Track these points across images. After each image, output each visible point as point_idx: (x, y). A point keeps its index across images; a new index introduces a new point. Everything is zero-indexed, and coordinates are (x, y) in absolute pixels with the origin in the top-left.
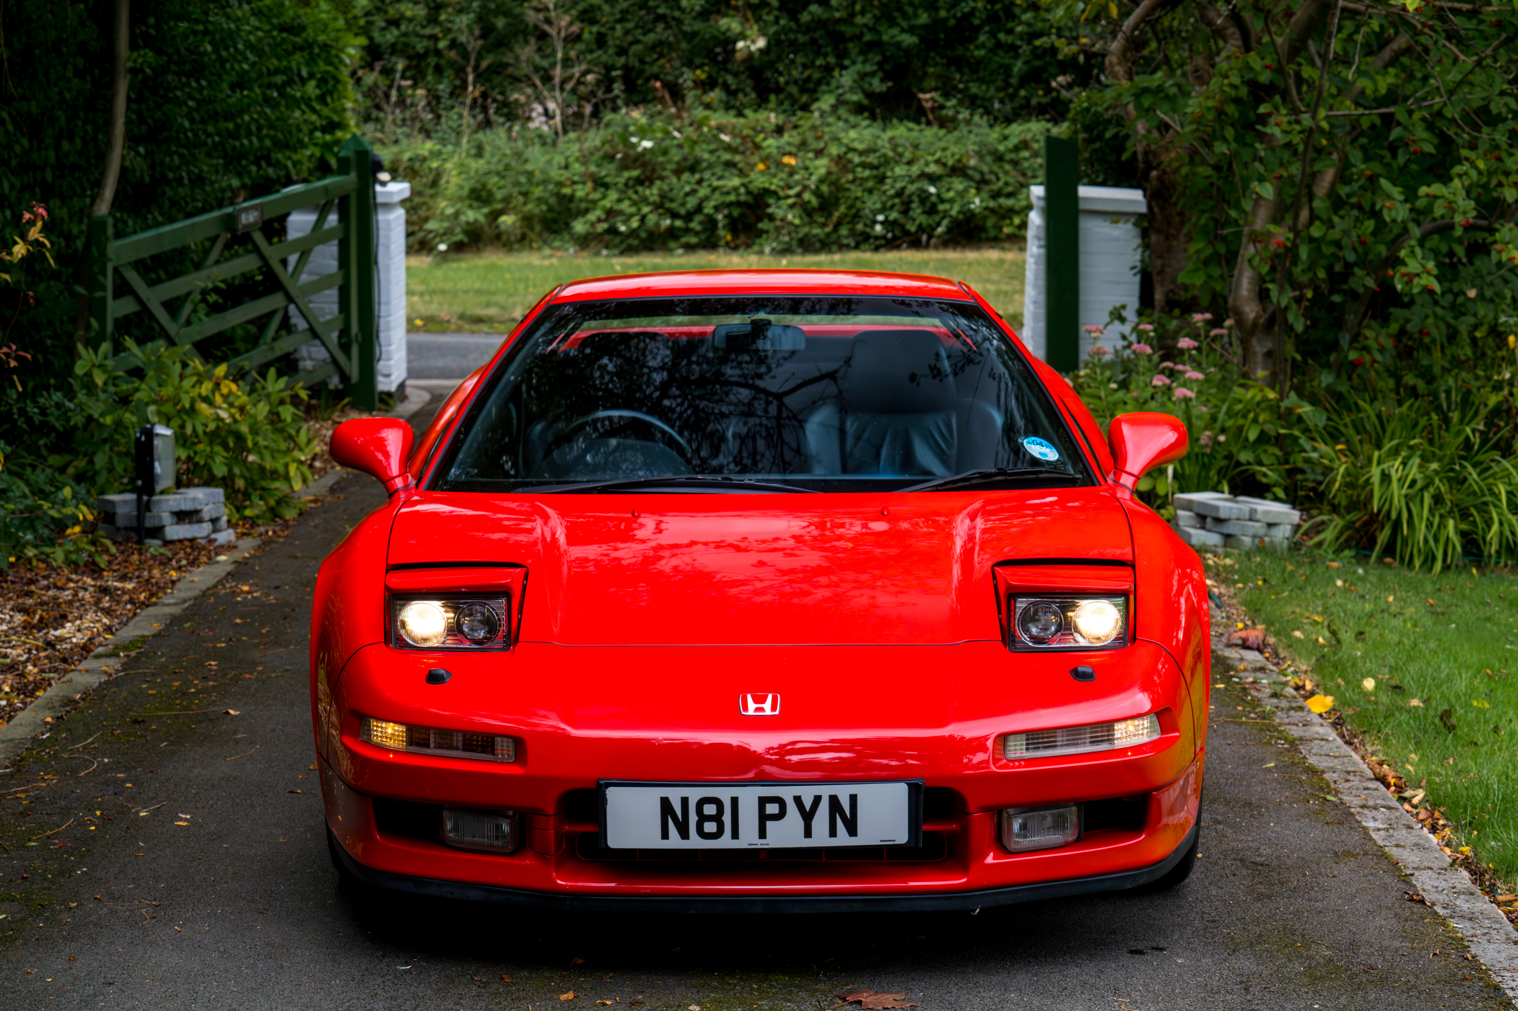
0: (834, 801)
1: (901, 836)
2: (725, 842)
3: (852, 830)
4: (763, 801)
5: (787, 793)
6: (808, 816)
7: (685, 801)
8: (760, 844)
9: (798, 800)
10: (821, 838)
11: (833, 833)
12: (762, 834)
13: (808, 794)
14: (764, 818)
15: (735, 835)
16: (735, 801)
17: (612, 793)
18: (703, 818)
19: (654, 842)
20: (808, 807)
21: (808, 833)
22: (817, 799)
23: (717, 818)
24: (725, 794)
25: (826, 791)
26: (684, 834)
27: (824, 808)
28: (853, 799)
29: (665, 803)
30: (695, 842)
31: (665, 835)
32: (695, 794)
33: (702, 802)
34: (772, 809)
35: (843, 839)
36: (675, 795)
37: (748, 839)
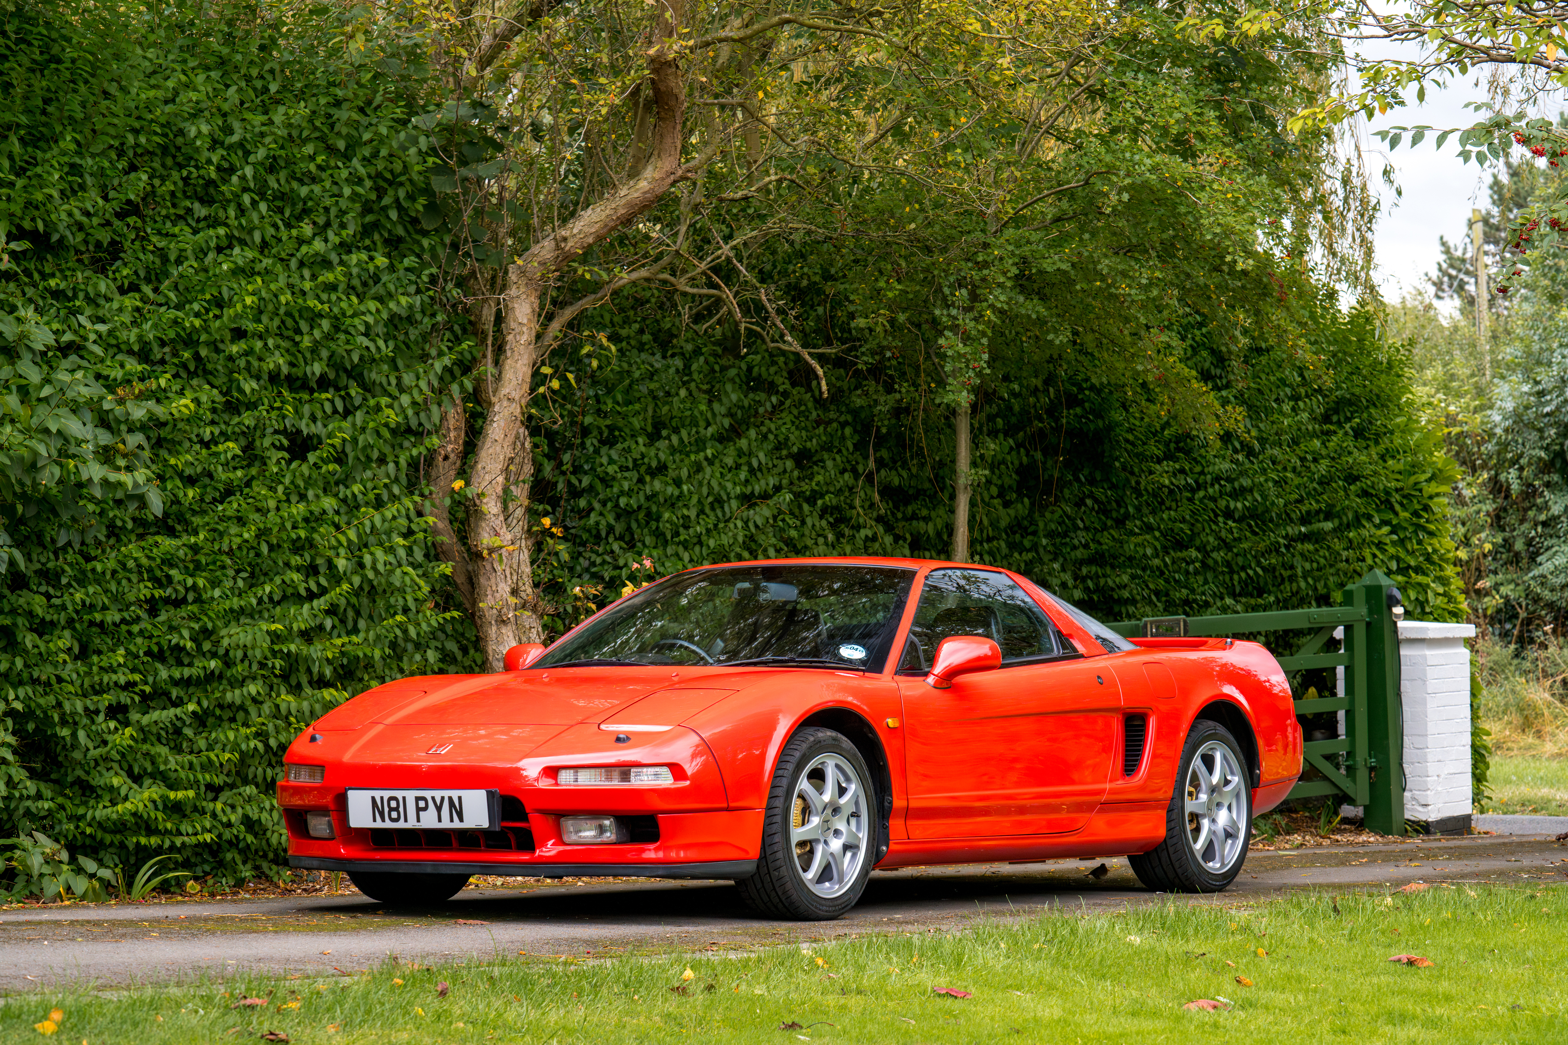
0: (450, 799)
1: (485, 824)
2: (401, 825)
3: (461, 819)
4: (418, 799)
5: (428, 794)
6: (439, 809)
7: (382, 799)
8: (418, 826)
9: (433, 798)
10: (446, 824)
11: (452, 820)
12: (418, 820)
13: (438, 794)
14: (419, 810)
15: (406, 820)
16: (404, 799)
17: (351, 793)
18: (391, 809)
19: (370, 824)
20: (438, 804)
21: (440, 820)
22: (443, 798)
23: (397, 809)
24: (399, 794)
25: (447, 793)
26: (383, 820)
27: (446, 805)
28: (460, 798)
29: (373, 800)
30: (388, 824)
31: (375, 820)
32: (387, 794)
33: (391, 799)
34: (422, 804)
35: (457, 824)
36: (377, 794)
37: (411, 823)
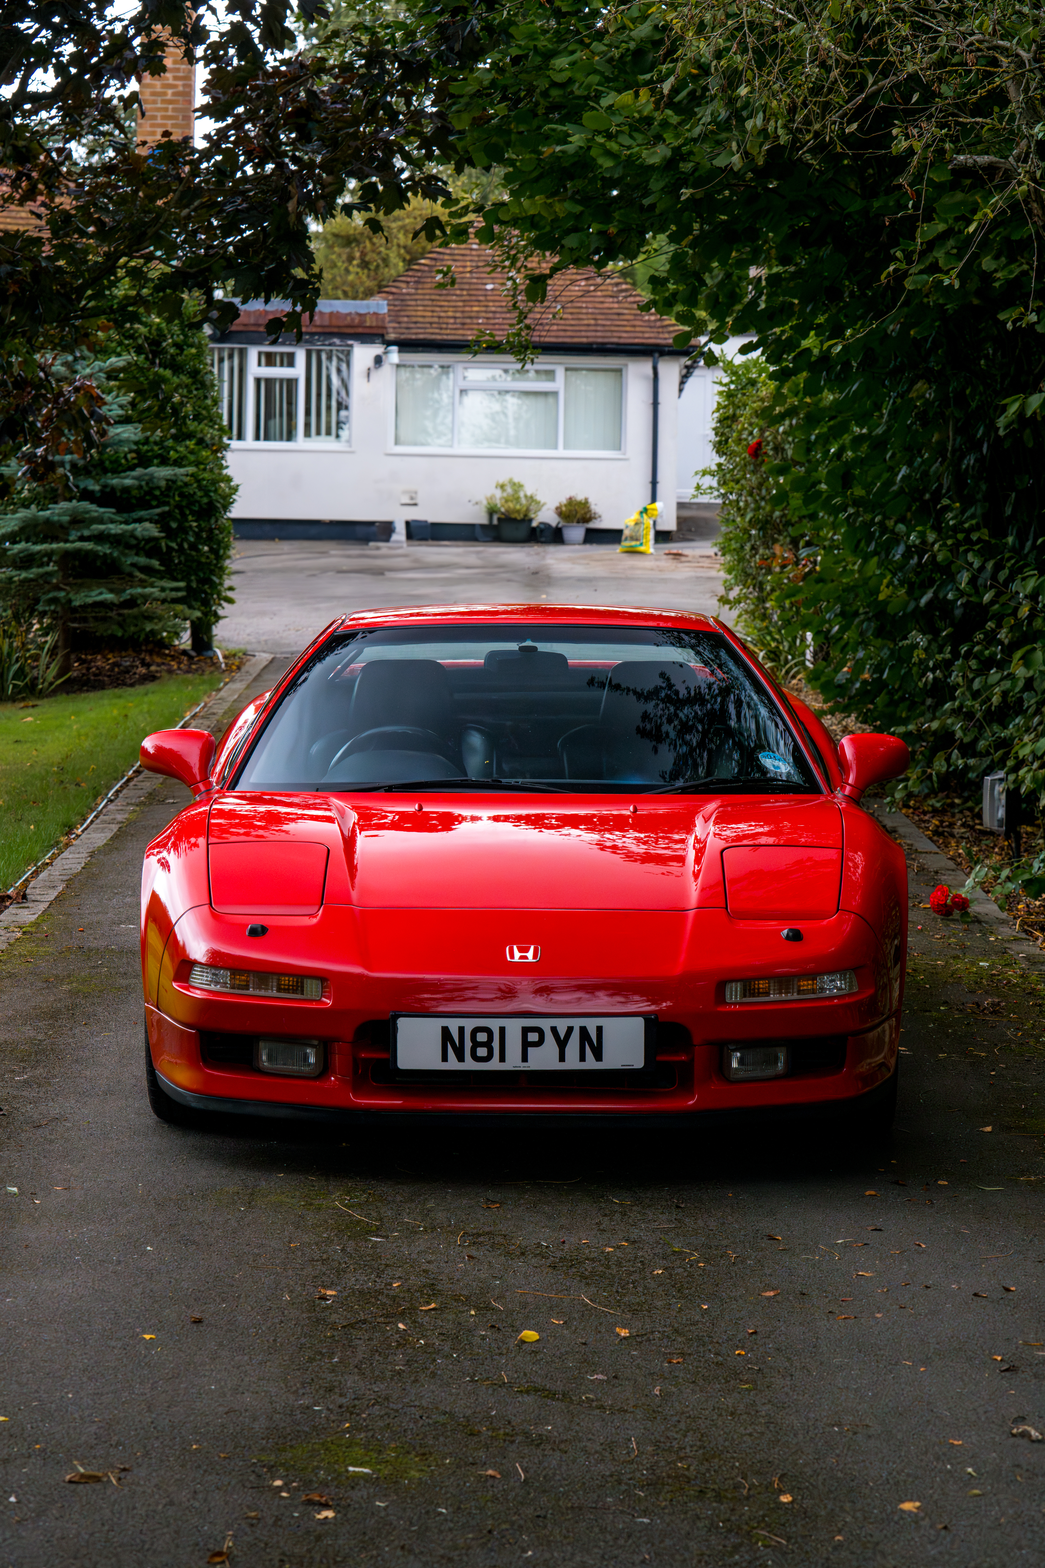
0: (583, 1030)
1: (638, 1062)
2: (494, 1065)
3: (598, 1057)
4: (526, 1031)
5: (545, 1024)
6: (562, 1044)
7: (461, 1030)
8: (523, 1067)
9: (554, 1030)
10: (572, 1062)
11: (583, 1058)
12: (525, 1058)
13: (562, 1025)
14: (526, 1045)
15: (502, 1059)
16: (502, 1030)
17: (402, 1022)
18: (476, 1045)
19: (437, 1064)
20: (562, 1037)
21: (562, 1058)
22: (570, 1030)
23: (488, 1044)
24: (494, 1024)
25: (577, 1023)
26: (461, 1058)
27: (575, 1036)
28: (600, 1029)
29: (445, 1031)
30: (469, 1064)
31: (445, 1058)
32: (469, 1024)
33: (476, 1030)
34: (533, 1037)
35: (591, 1063)
36: (454, 1024)
37: (513, 1062)
